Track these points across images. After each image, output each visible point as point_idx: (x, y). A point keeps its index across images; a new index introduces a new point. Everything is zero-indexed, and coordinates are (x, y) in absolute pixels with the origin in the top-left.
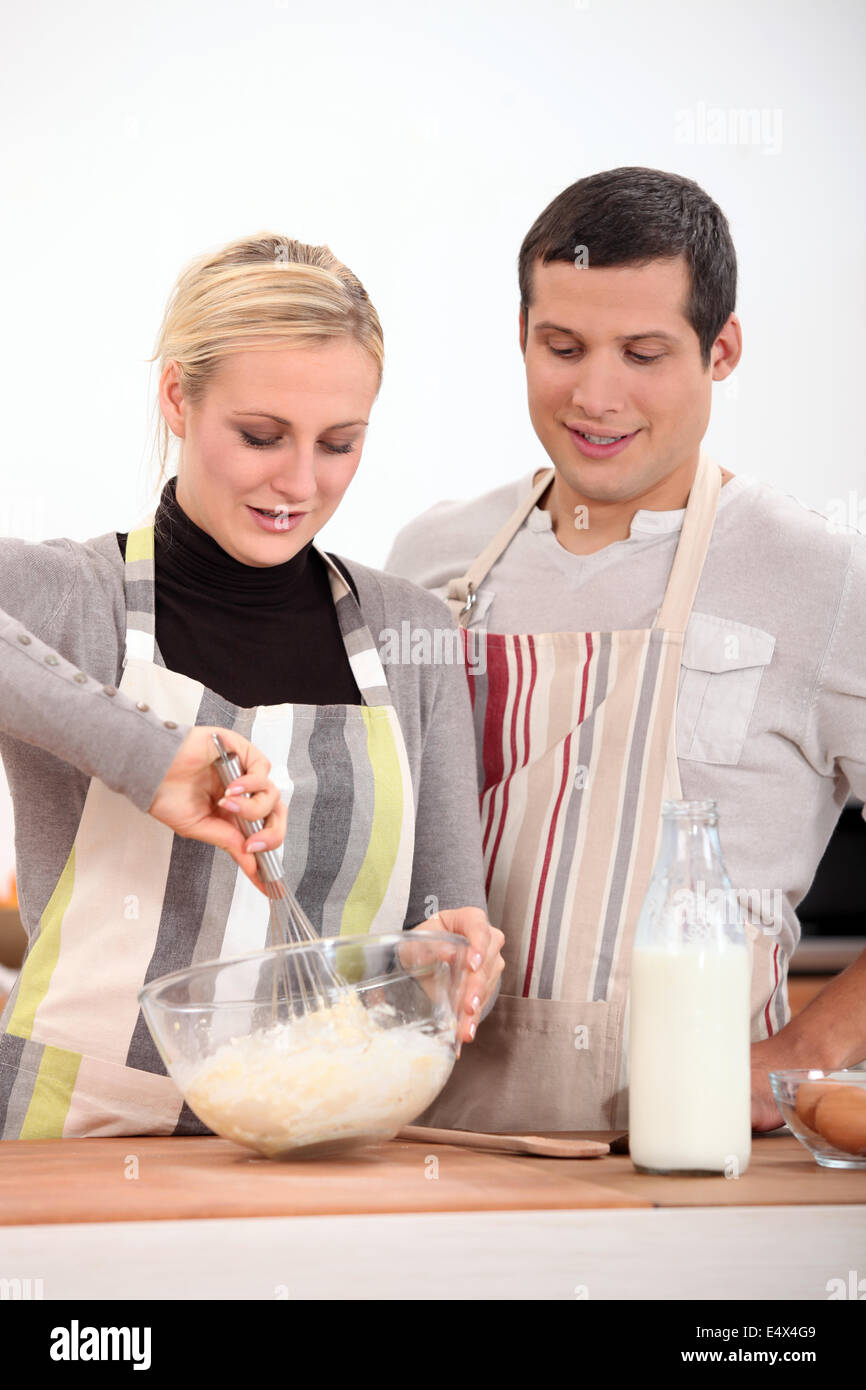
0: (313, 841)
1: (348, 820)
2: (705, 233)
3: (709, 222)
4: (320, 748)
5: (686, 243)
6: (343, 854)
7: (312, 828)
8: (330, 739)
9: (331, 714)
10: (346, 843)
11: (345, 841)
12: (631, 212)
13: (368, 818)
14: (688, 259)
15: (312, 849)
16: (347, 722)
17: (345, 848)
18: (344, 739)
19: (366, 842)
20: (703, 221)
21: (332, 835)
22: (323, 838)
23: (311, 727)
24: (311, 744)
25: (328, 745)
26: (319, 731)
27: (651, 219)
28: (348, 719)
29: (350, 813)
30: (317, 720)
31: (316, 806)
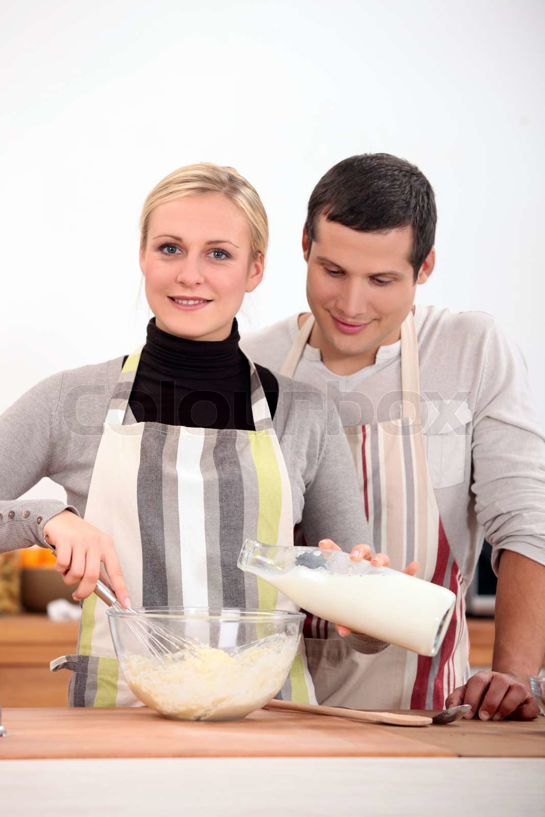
0: (222, 508)
1: (242, 492)
2: (423, 206)
3: (425, 198)
4: (221, 455)
5: (412, 216)
6: (243, 513)
7: (221, 500)
8: (227, 450)
9: (227, 435)
10: (243, 506)
11: (242, 505)
12: (383, 198)
13: (254, 489)
14: (414, 226)
15: (222, 513)
16: (237, 440)
17: (243, 509)
18: (235, 450)
19: (257, 504)
20: (423, 197)
21: (234, 502)
22: (228, 505)
23: (215, 442)
24: (214, 452)
25: (226, 453)
26: (220, 444)
27: (394, 202)
28: (238, 438)
29: (242, 488)
30: (218, 438)
31: (221, 486)
